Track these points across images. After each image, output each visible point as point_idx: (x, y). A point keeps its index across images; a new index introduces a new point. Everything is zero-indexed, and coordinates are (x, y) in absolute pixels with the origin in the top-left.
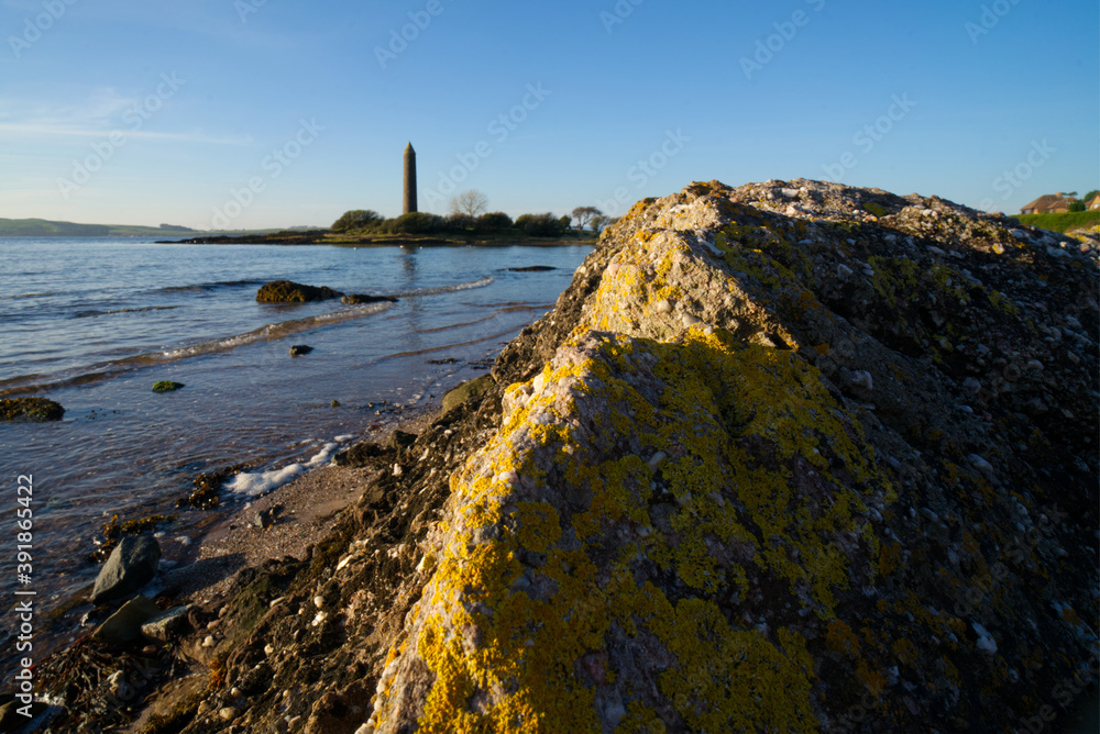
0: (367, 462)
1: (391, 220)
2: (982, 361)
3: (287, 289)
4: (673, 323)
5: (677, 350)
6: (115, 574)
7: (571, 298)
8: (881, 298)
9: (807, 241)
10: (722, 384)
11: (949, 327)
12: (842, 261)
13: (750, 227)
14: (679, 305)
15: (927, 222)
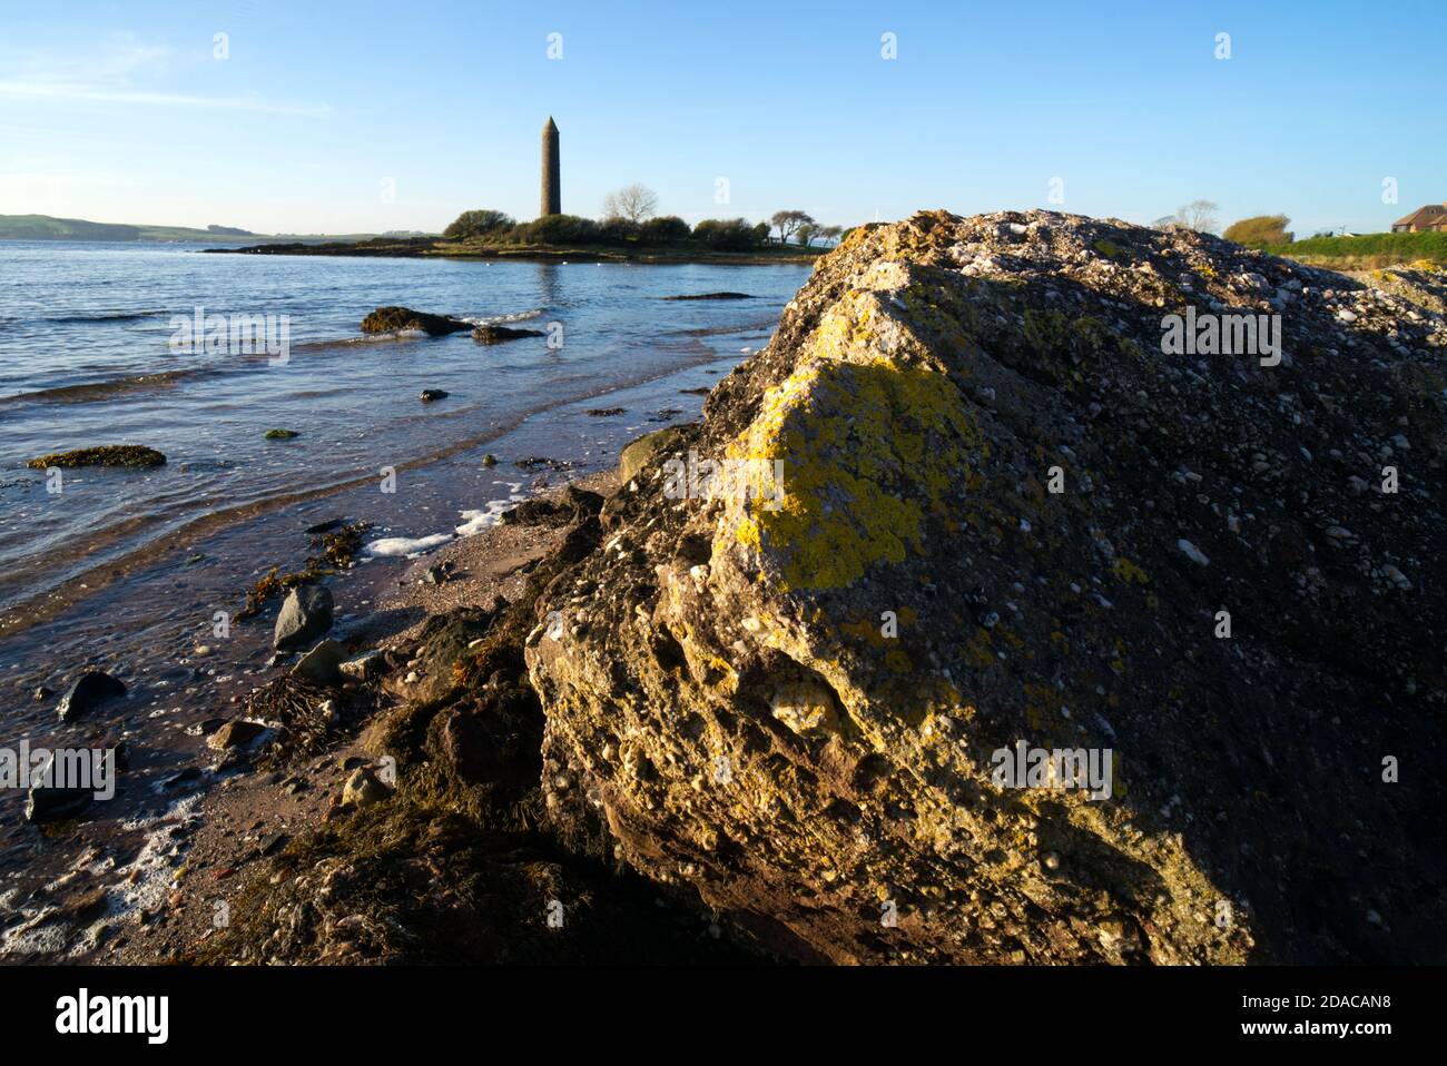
0: (540, 520)
1: (525, 225)
2: (1102, 391)
3: (401, 318)
4: (868, 355)
5: (868, 368)
6: (296, 620)
7: (786, 336)
8: (1028, 341)
9: (977, 298)
10: (894, 390)
11: (1084, 365)
12: (1001, 314)
13: (933, 287)
14: (873, 343)
15: (1105, 277)
